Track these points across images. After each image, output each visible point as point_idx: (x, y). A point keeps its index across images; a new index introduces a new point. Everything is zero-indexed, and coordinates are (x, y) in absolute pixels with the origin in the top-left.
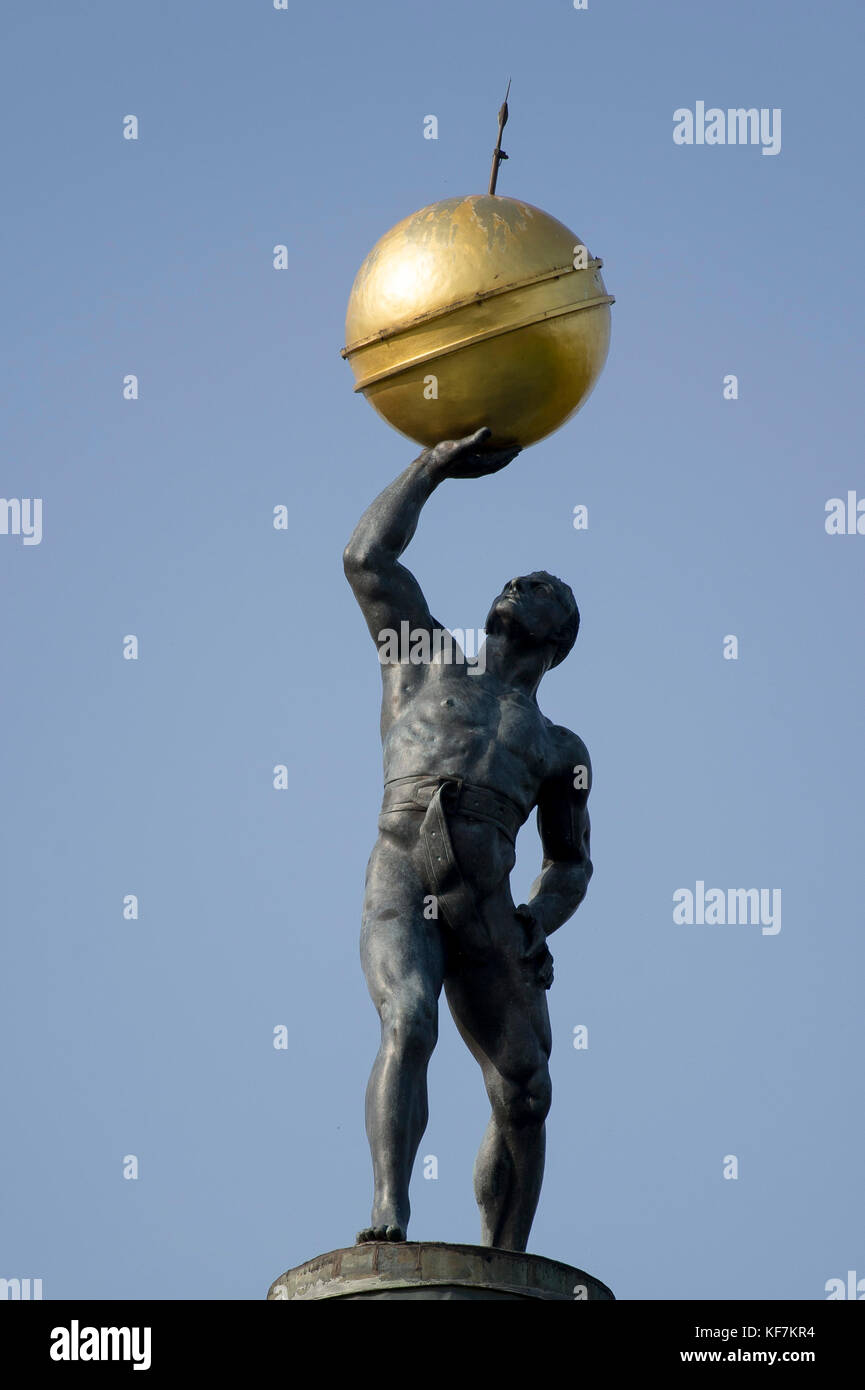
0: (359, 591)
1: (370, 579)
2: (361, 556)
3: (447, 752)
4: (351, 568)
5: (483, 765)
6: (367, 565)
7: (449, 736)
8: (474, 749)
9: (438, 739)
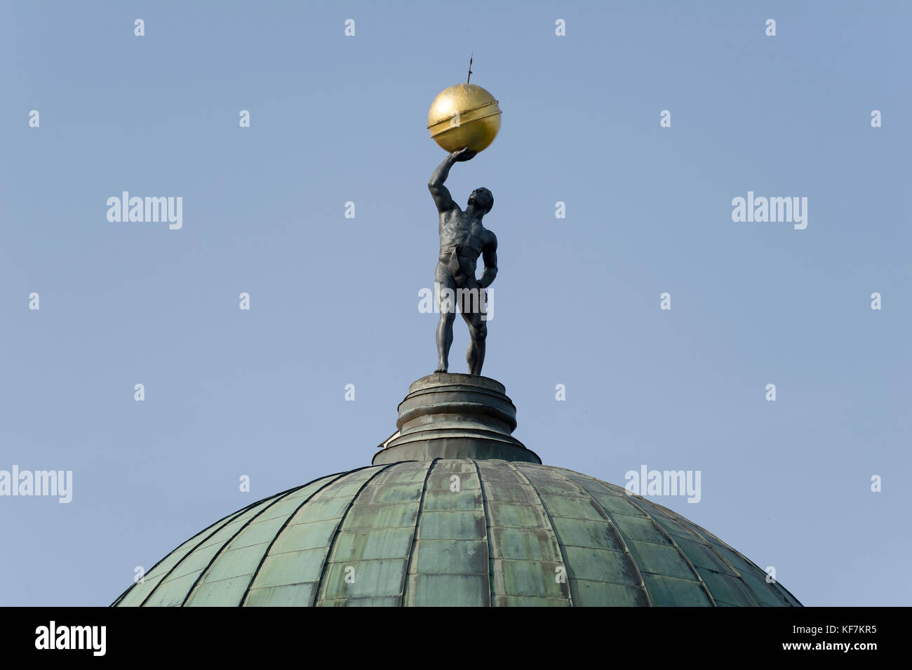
0: (432, 193)
1: (435, 190)
2: (433, 184)
3: (458, 238)
4: (430, 187)
5: (467, 241)
6: (434, 186)
7: (458, 233)
8: (465, 237)
9: (455, 234)
